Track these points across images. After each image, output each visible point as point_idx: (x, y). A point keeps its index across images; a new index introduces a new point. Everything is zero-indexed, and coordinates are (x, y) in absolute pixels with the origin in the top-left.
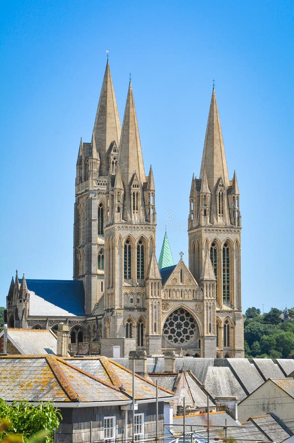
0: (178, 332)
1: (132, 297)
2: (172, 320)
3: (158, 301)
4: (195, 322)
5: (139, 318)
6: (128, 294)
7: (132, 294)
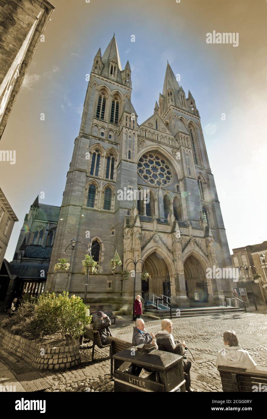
0: (154, 174)
1: (103, 131)
2: (147, 162)
3: (133, 132)
4: (171, 170)
5: (110, 150)
6: (99, 127)
7: (103, 128)
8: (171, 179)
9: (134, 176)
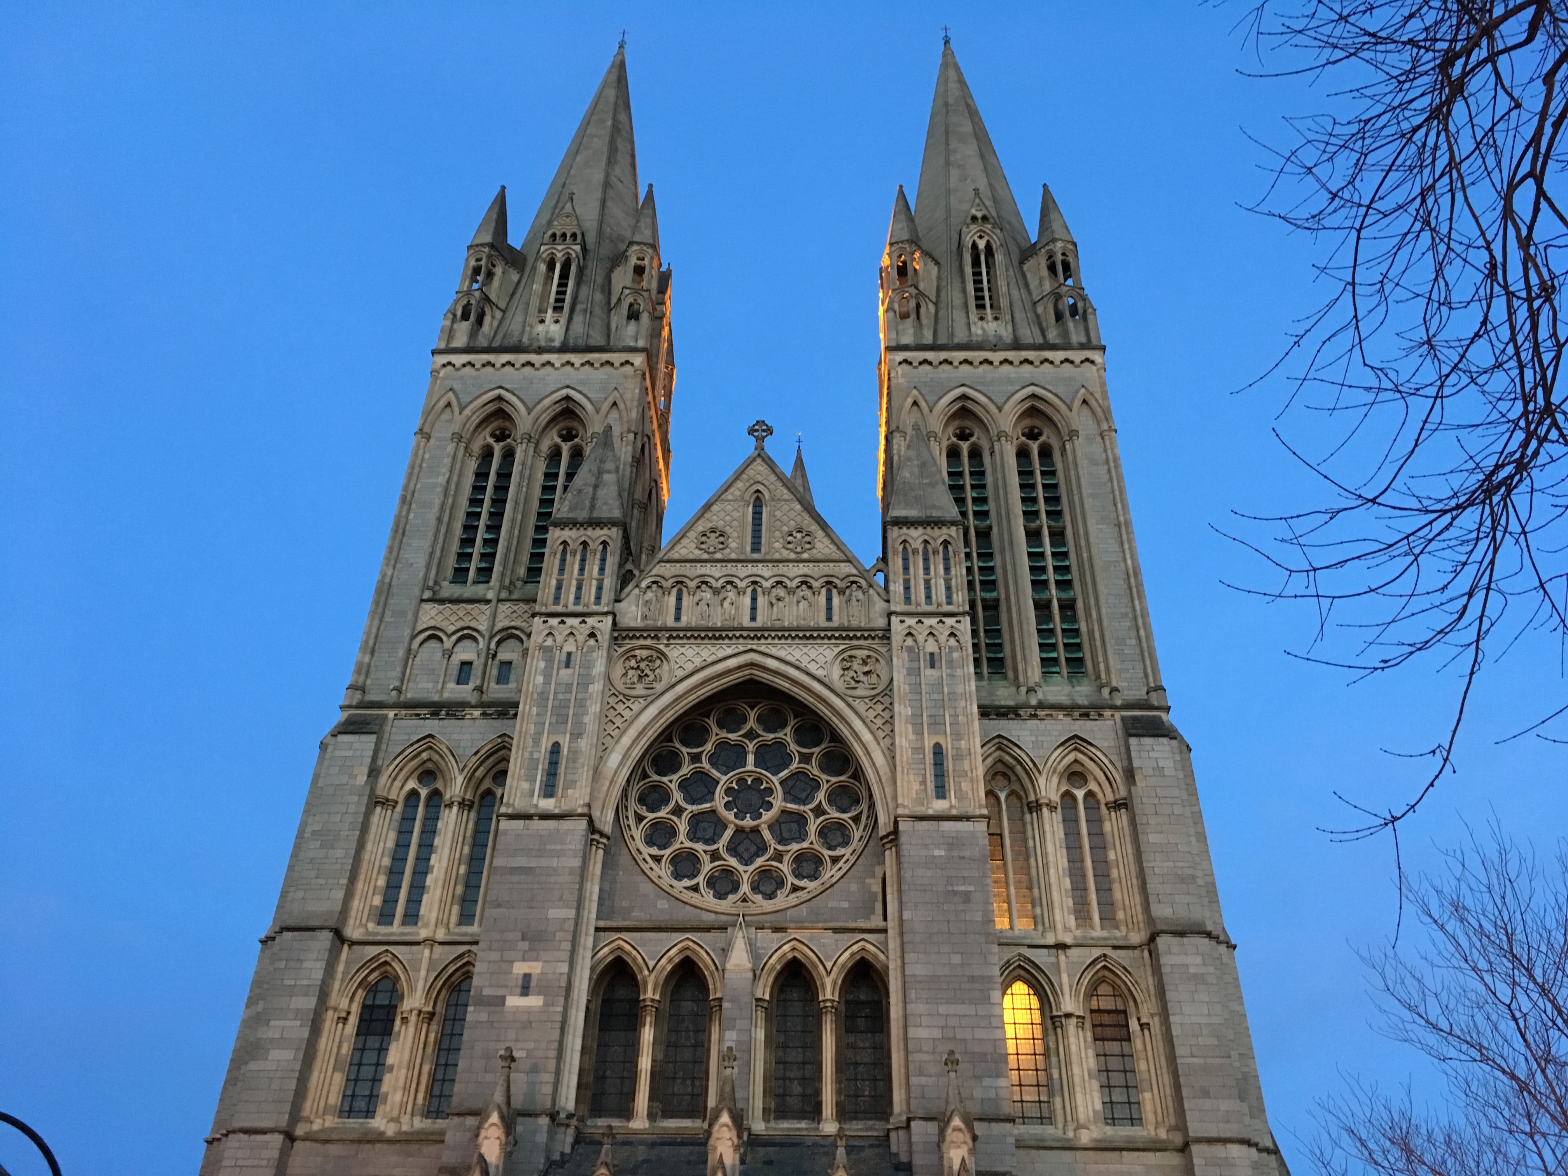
0: (739, 830)
1: (466, 652)
2: (706, 765)
3: (585, 630)
4: (858, 775)
5: (488, 758)
6: (444, 638)
7: (467, 635)
8: (857, 834)
9: (561, 898)
